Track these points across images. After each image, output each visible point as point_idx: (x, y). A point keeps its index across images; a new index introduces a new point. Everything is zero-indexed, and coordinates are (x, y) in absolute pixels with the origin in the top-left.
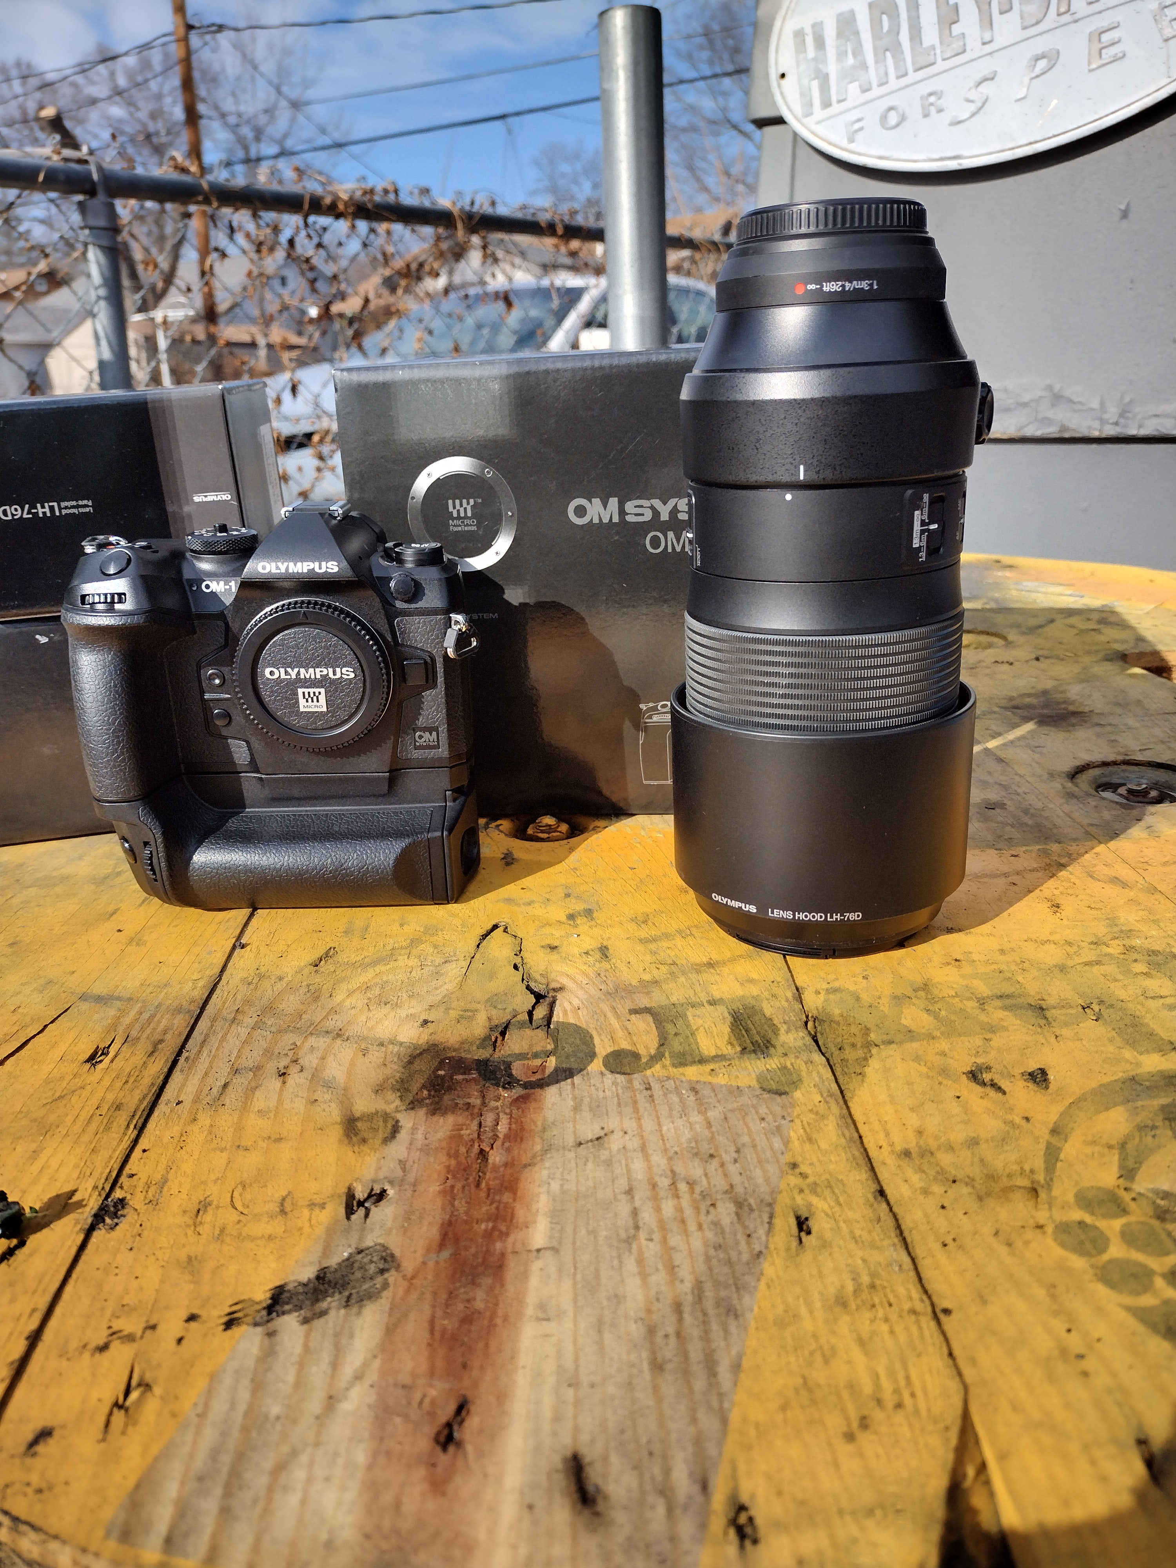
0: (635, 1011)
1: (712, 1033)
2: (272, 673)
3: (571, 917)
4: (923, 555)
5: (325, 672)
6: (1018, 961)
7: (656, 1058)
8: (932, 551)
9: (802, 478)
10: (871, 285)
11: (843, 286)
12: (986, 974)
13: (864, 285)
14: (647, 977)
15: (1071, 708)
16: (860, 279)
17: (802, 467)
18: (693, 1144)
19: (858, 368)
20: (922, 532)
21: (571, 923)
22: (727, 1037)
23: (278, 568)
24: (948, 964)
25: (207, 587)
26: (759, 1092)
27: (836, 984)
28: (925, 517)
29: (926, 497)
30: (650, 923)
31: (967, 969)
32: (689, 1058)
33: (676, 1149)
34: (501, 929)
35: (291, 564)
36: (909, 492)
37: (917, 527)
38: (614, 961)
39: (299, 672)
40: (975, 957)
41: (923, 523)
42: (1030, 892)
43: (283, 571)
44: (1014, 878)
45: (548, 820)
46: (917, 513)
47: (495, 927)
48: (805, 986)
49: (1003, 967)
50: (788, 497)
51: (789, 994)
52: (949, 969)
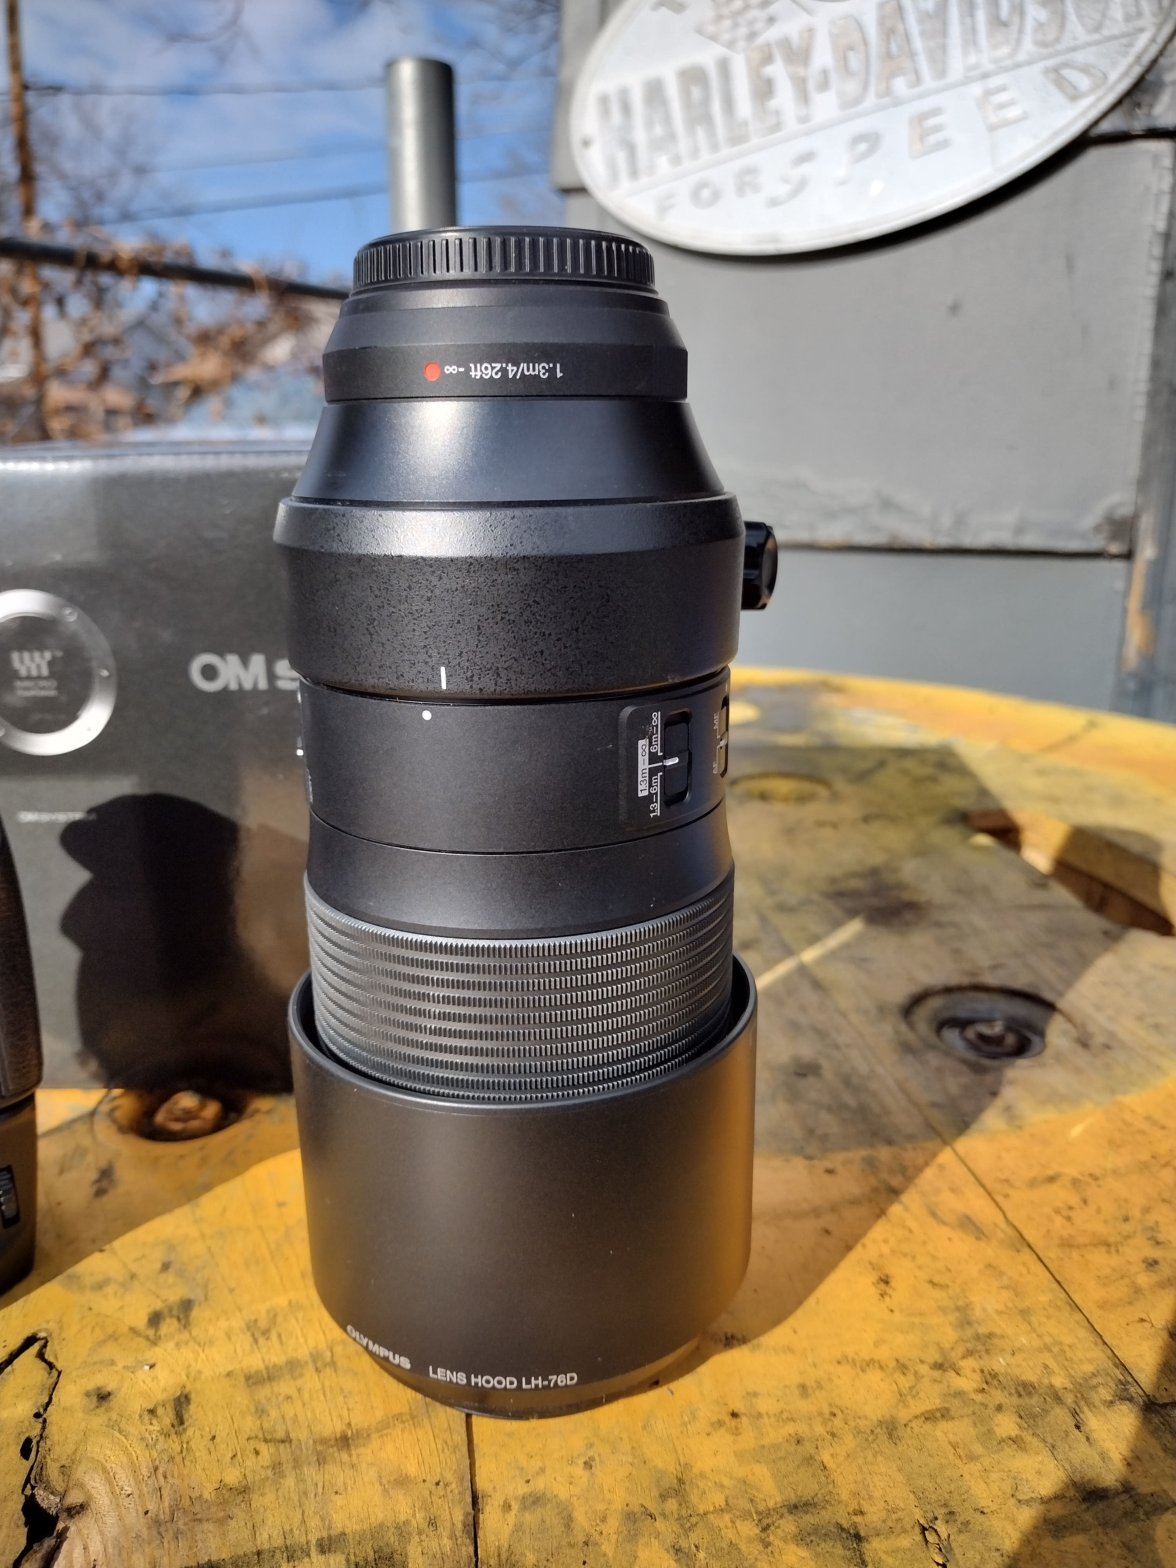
3: (155, 1319)
4: (656, 808)
6: (826, 1410)
8: (672, 799)
9: (444, 687)
10: (552, 371)
11: (504, 371)
12: (776, 1447)
13: (540, 370)
14: (232, 1477)
15: (906, 896)
16: (532, 359)
17: (443, 670)
19: (529, 511)
20: (652, 772)
21: (151, 1333)
24: (720, 1423)
27: (540, 1485)
28: (657, 749)
29: (657, 718)
30: (274, 1336)
31: (748, 1439)
34: (35, 1348)
36: (628, 710)
37: (643, 764)
38: (190, 1432)
40: (764, 1405)
41: (653, 758)
42: (849, 1248)
44: (828, 1220)
46: (641, 743)
47: (30, 1341)
48: (490, 1491)
49: (803, 1429)
50: (427, 715)
51: (459, 1517)
52: (722, 1440)
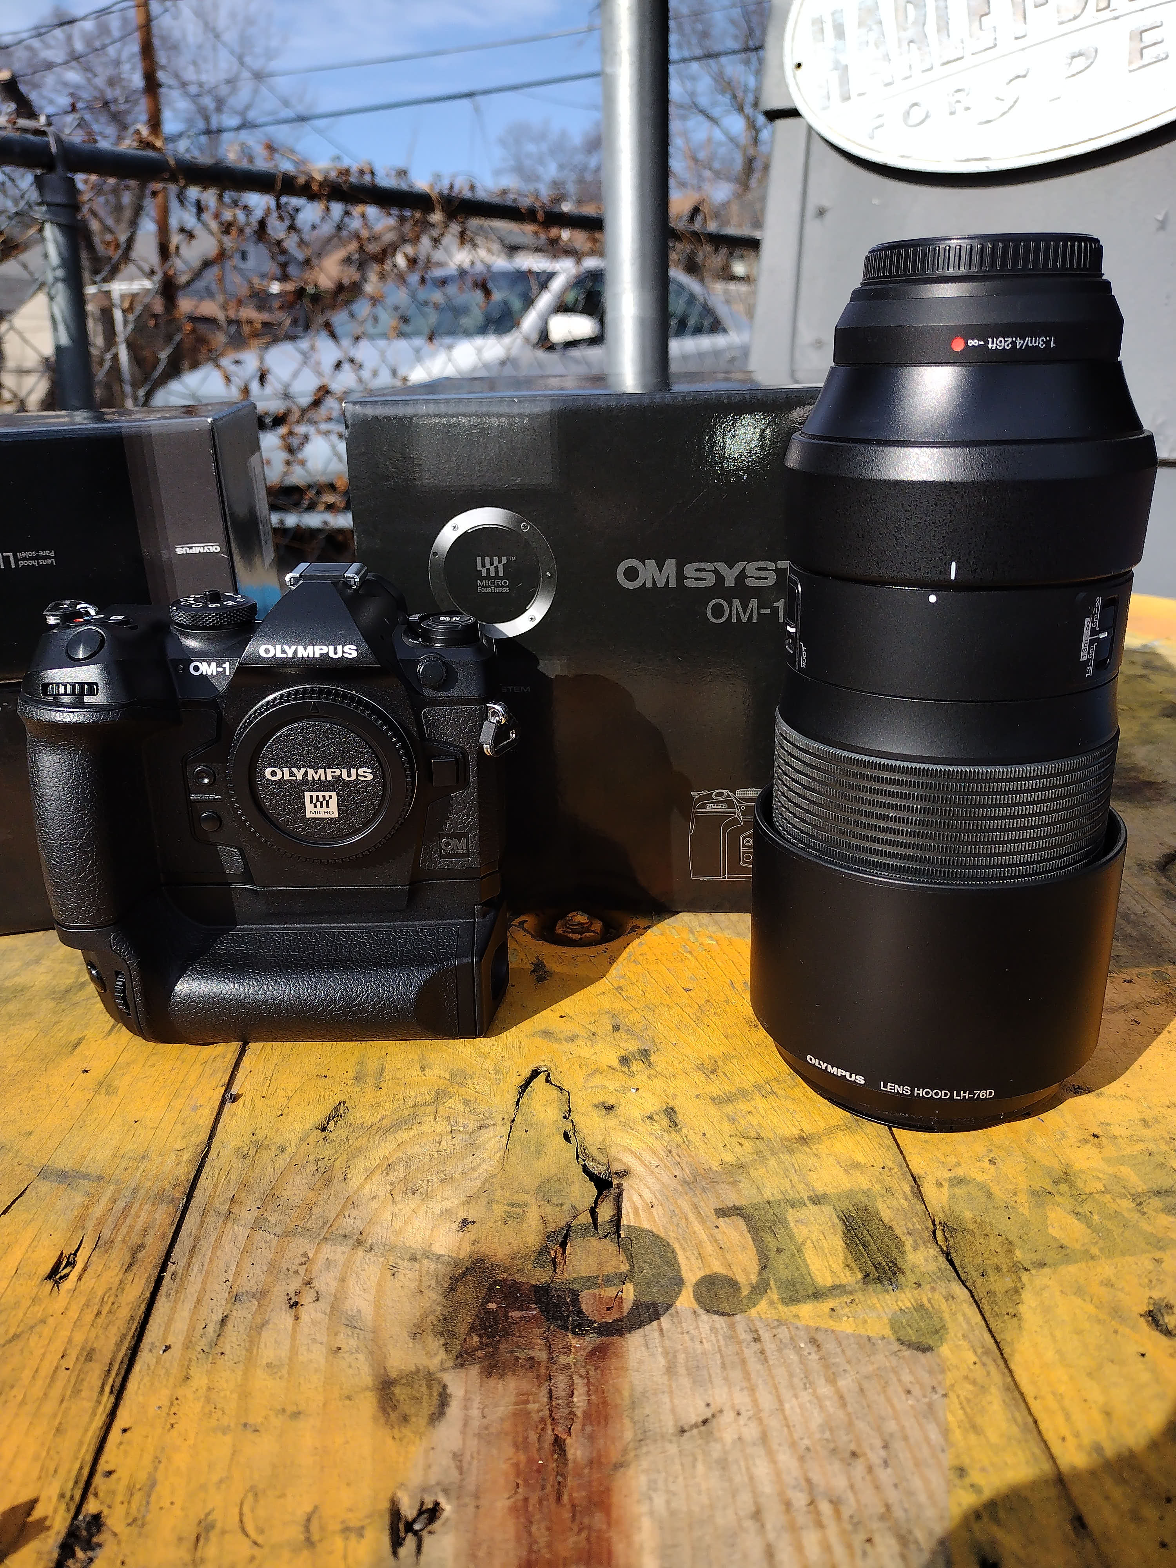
0: (722, 1213)
1: (822, 1248)
2: (274, 774)
3: (625, 1061)
4: (1090, 669)
5: (338, 772)
6: (1167, 1136)
7: (760, 1289)
8: (1101, 664)
9: (953, 577)
11: (1014, 343)
12: (1134, 1157)
13: (1039, 342)
14: (729, 1158)
16: (1034, 335)
17: (954, 565)
18: (827, 1435)
20: (1091, 642)
21: (625, 1069)
22: (841, 1256)
23: (284, 652)
24: (1086, 1141)
25: (196, 668)
26: (896, 1346)
27: (960, 1172)
28: (1096, 625)
29: (1099, 601)
30: (721, 1074)
31: (1110, 1150)
32: (802, 1292)
33: (806, 1442)
34: (542, 1077)
35: (300, 648)
36: (1082, 595)
37: (1086, 636)
38: (685, 1130)
39: (306, 773)
40: (1116, 1130)
41: (1093, 632)
43: (290, 655)
45: (581, 918)
46: (1087, 620)
47: (535, 1073)
48: (922, 1173)
49: (1152, 1147)
50: (933, 599)
51: (907, 1188)
52: (1089, 1150)
